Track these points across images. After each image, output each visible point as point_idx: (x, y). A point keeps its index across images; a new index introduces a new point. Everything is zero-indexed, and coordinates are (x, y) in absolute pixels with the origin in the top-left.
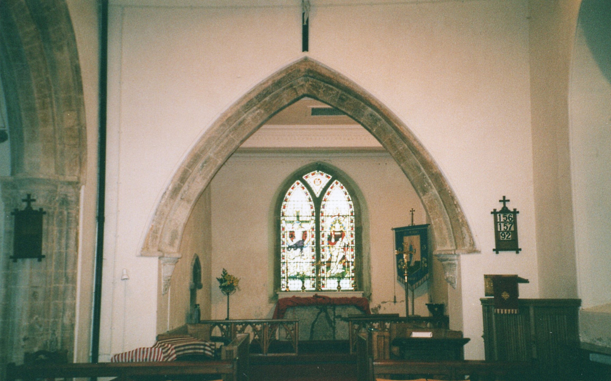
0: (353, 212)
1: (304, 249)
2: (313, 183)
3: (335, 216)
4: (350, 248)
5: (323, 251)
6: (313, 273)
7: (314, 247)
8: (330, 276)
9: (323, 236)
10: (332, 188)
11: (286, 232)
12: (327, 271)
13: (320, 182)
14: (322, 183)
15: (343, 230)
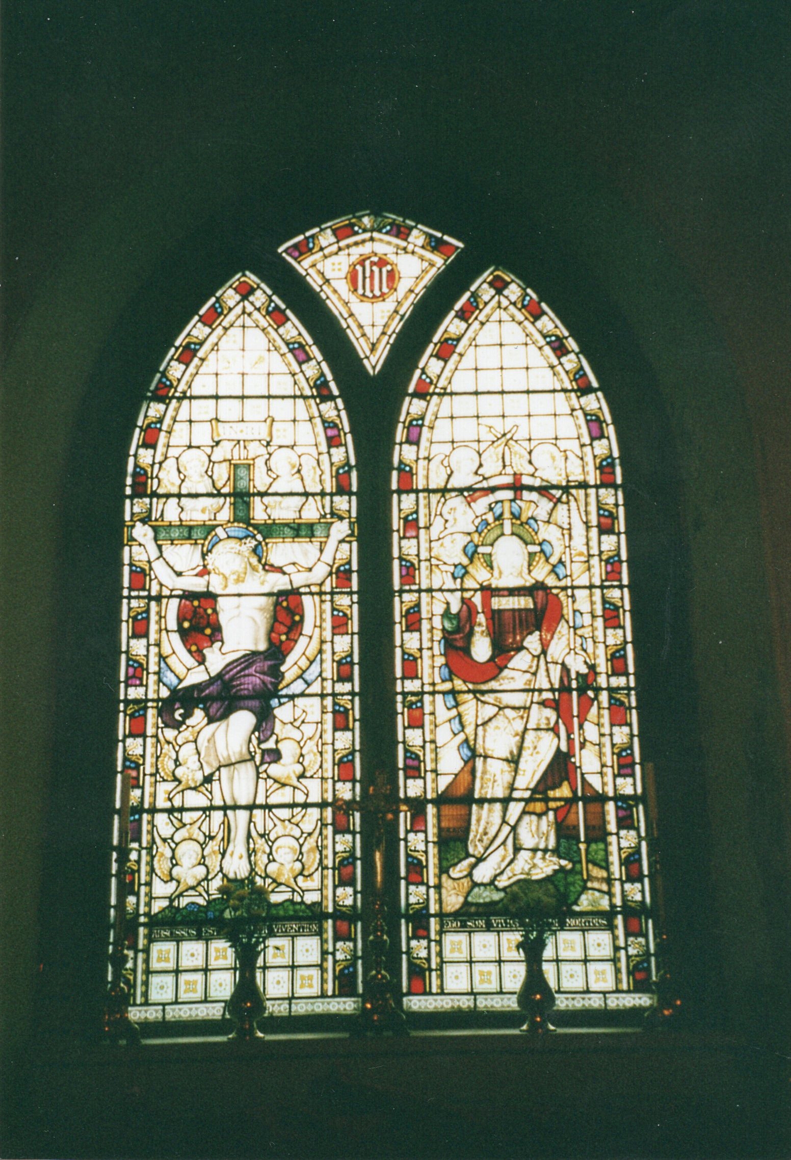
0: (612, 465)
1: (283, 713)
2: (343, 287)
3: (493, 490)
4: (604, 697)
5: (416, 723)
6: (345, 881)
7: (352, 693)
8: (466, 903)
9: (413, 621)
10: (463, 315)
11: (159, 598)
12: (443, 870)
13: (391, 274)
14: (403, 286)
15: (551, 581)
